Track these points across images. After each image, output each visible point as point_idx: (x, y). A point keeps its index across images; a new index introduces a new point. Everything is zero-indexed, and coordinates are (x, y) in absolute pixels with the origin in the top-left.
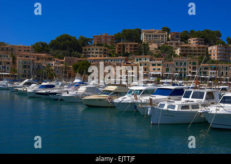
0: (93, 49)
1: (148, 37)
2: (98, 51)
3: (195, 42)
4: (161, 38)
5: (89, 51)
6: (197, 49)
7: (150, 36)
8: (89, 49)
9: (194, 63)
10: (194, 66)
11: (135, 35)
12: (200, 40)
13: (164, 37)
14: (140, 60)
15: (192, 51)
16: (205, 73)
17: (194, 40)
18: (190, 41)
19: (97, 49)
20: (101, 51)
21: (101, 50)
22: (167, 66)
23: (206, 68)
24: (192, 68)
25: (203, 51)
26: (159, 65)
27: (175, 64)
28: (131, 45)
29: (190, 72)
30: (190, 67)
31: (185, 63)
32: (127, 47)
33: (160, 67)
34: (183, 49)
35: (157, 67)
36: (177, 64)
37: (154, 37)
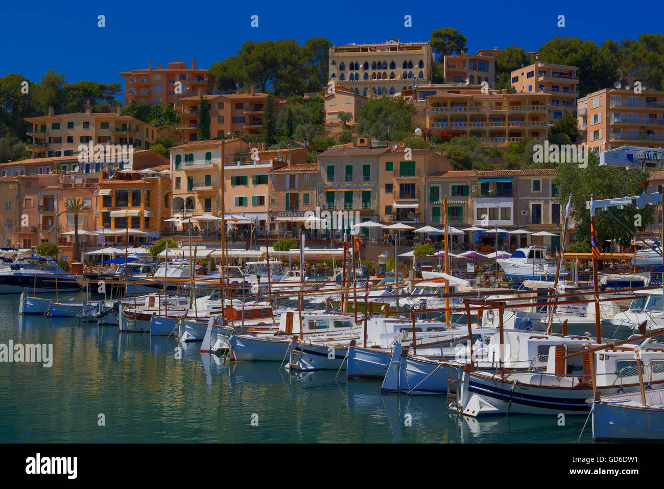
0: (71, 125)
1: (348, 73)
2: (91, 132)
3: (533, 79)
4: (399, 71)
5: (55, 133)
6: (506, 110)
7: (354, 66)
8: (56, 126)
10: (408, 180)
11: (286, 62)
12: (556, 74)
13: (416, 70)
14: (190, 158)
15: (482, 118)
16: (456, 213)
17: (530, 75)
18: (516, 79)
19: (86, 125)
20: (105, 133)
21: (105, 125)
22: (292, 186)
23: (461, 191)
24: (397, 189)
25: (535, 118)
26: (260, 180)
27: (324, 174)
28: (239, 105)
29: (389, 209)
30: (389, 188)
31: (366, 170)
32: (221, 112)
33: (263, 190)
34: (441, 112)
35: (251, 191)
36: (331, 171)
37: (370, 72)
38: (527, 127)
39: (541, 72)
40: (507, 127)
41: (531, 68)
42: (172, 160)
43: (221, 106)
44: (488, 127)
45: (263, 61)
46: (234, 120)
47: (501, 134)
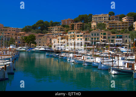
0: (54, 28)
1: (95, 19)
2: (57, 29)
3: (126, 19)
4: (103, 19)
5: (52, 29)
6: (121, 24)
7: (96, 18)
8: (52, 28)
9: (105, 34)
10: (104, 36)
11: (85, 18)
12: (130, 18)
13: (106, 18)
14: (71, 33)
15: (117, 26)
16: (112, 41)
17: (125, 19)
18: (123, 19)
19: (56, 28)
20: (59, 29)
21: (59, 28)
22: (86, 37)
23: (113, 37)
24: (103, 37)
25: (126, 25)
26: (81, 36)
28: (78, 25)
29: (101, 40)
30: (102, 37)
31: (98, 34)
32: (76, 26)
33: (82, 37)
34: (110, 25)
35: (80, 38)
36: (92, 34)
37: (99, 19)
38: (125, 27)
39: (127, 18)
40: (121, 27)
41: (126, 17)
42: (68, 33)
43: (75, 25)
44: (118, 27)
45: (82, 18)
46: (77, 27)
47: (120, 28)
